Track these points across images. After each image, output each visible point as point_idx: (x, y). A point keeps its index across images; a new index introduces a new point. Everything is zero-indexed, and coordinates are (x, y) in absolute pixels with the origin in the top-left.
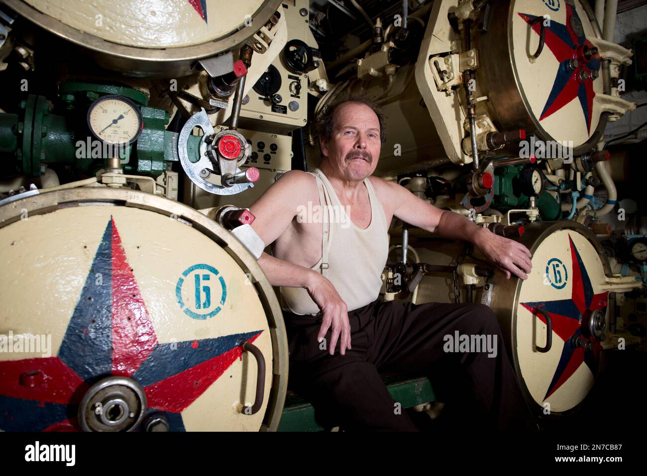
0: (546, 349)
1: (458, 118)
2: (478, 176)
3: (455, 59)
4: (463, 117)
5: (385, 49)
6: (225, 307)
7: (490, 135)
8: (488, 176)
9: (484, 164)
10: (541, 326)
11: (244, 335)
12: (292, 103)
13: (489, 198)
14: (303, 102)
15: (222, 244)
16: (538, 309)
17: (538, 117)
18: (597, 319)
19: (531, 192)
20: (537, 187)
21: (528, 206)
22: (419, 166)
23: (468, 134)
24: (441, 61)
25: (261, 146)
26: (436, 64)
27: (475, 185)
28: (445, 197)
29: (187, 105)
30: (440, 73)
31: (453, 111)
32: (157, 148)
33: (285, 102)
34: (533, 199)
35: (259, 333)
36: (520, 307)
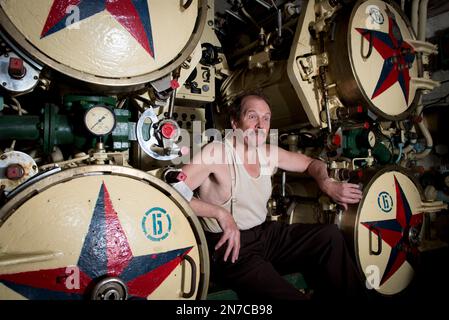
0: (379, 253)
1: (317, 98)
2: (331, 137)
3: (314, 59)
4: (320, 97)
5: (267, 50)
6: (171, 233)
7: (339, 109)
8: (338, 137)
9: (335, 129)
10: (375, 237)
11: (182, 249)
12: (204, 86)
13: (339, 151)
14: (212, 85)
15: (168, 194)
16: (372, 226)
17: (370, 97)
18: (414, 232)
19: (369, 146)
20: (372, 143)
21: (367, 156)
22: (292, 127)
23: (324, 108)
24: (304, 60)
25: (184, 116)
26: (301, 62)
27: (329, 143)
28: (311, 148)
29: (140, 103)
30: (304, 68)
31: (313, 93)
32: (124, 134)
33: (200, 86)
34: (369, 150)
35: (191, 248)
36: (360, 225)
